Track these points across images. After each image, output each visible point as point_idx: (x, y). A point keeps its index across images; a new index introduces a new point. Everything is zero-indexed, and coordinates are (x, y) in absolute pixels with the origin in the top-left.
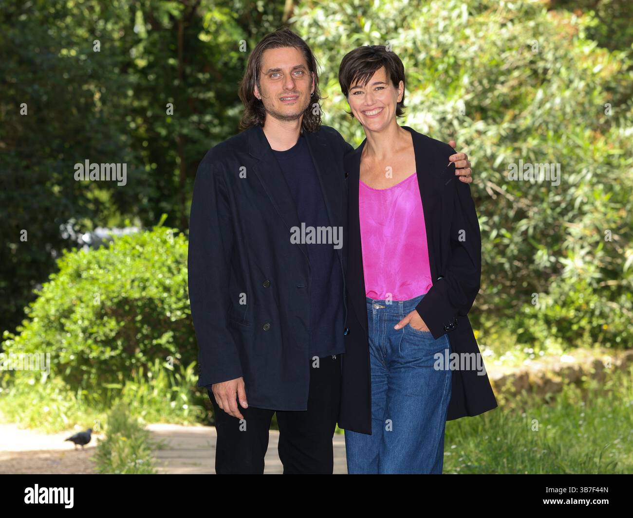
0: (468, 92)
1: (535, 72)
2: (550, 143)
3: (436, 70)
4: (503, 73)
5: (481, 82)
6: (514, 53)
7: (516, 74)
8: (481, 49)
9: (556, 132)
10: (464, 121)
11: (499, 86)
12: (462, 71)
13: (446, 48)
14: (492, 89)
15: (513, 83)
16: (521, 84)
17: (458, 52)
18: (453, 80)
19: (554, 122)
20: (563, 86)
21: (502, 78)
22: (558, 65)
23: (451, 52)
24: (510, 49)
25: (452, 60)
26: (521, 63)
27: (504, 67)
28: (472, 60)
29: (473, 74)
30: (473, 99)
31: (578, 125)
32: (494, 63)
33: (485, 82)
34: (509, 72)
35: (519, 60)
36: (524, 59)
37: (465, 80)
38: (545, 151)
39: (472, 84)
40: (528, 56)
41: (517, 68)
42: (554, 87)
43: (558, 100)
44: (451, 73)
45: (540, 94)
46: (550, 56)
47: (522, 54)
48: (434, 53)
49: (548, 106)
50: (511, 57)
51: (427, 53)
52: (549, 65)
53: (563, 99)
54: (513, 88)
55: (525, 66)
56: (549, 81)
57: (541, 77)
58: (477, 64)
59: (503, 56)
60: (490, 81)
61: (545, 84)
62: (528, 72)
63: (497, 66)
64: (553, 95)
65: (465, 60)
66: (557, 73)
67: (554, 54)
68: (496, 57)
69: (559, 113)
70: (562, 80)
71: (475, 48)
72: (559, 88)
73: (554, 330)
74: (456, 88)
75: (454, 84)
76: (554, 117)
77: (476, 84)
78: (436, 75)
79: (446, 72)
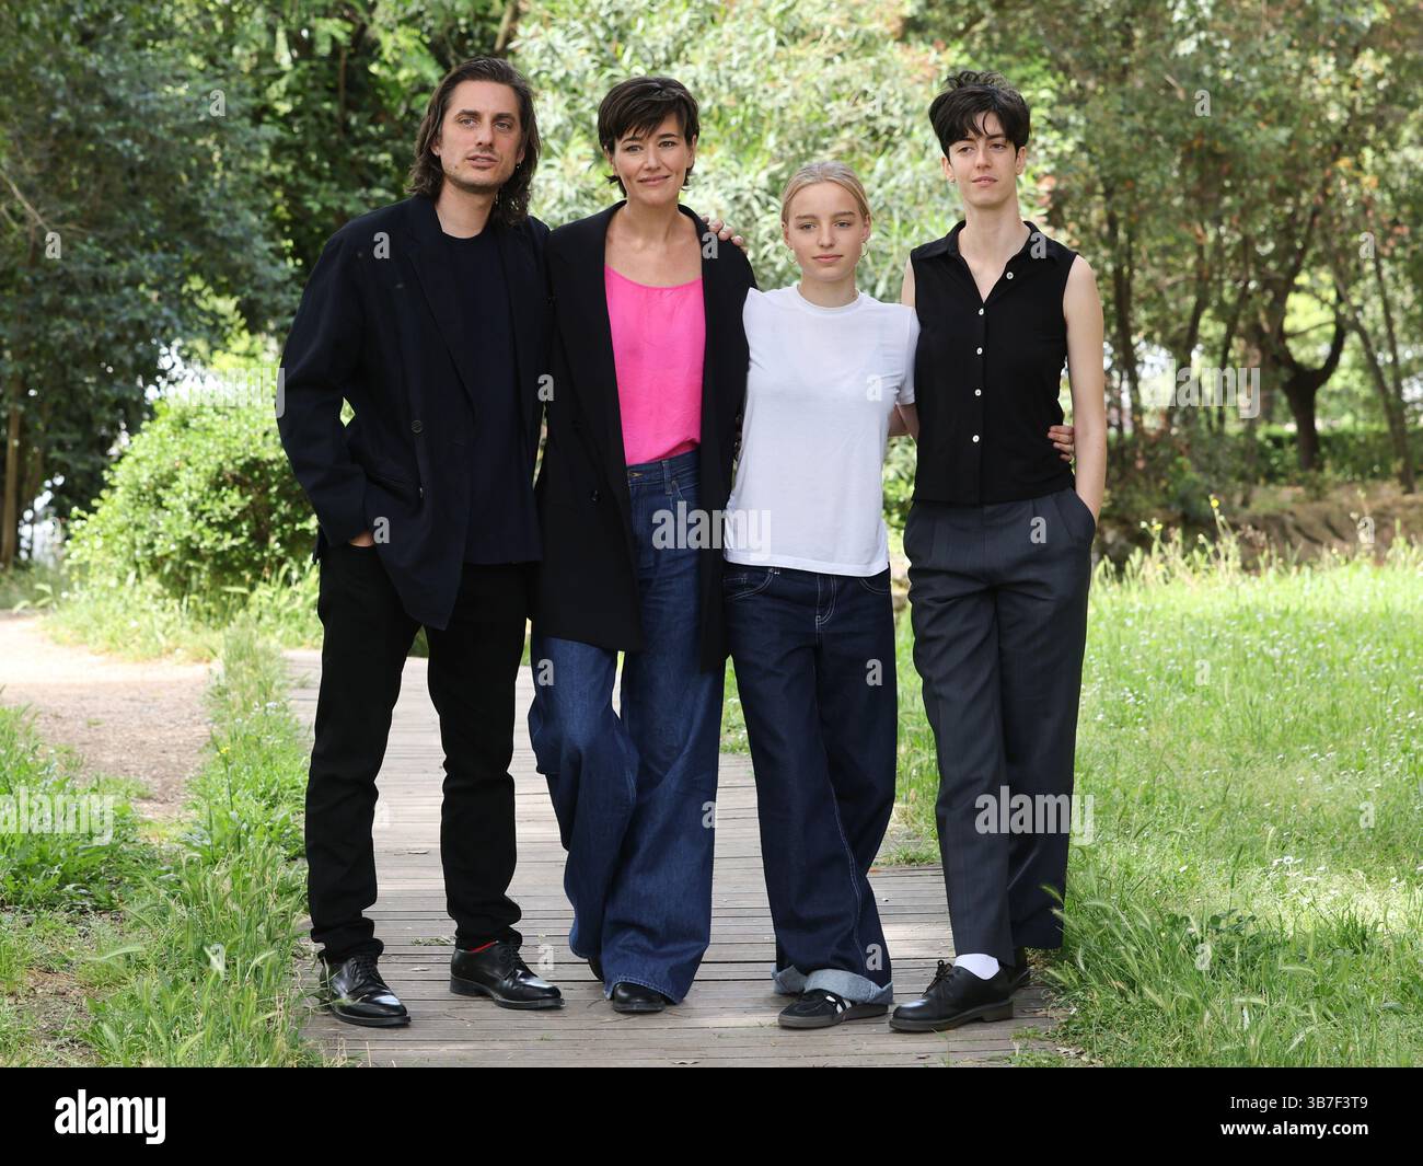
0: (774, 160)
1: (875, 134)
2: (894, 238)
3: (727, 125)
4: (824, 133)
5: (792, 145)
6: (844, 102)
7: (846, 134)
8: (796, 97)
9: (903, 222)
10: (768, 204)
11: (820, 152)
12: (766, 126)
13: (741, 92)
14: (809, 155)
15: (842, 146)
16: (852, 150)
17: (760, 99)
18: (751, 142)
19: (901, 209)
20: (915, 154)
21: (825, 140)
22: (909, 121)
23: (749, 99)
24: (838, 97)
25: (751, 111)
26: (853, 118)
27: (828, 124)
28: (781, 110)
29: (781, 132)
30: (781, 171)
31: (937, 212)
32: (814, 117)
33: (799, 144)
34: (835, 130)
35: (849, 114)
36: (859, 111)
37: (771, 141)
38: (887, 250)
39: (779, 146)
41: (849, 125)
42: (903, 157)
43: (908, 174)
44: (750, 130)
45: (881, 164)
46: (896, 110)
47: (855, 105)
48: (723, 100)
49: (893, 182)
50: (839, 110)
51: (714, 100)
52: (896, 122)
53: (915, 173)
55: (860, 122)
56: (896, 146)
57: (885, 138)
58: (789, 115)
59: (828, 107)
60: (805, 144)
61: (890, 149)
62: (864, 132)
63: (818, 120)
64: (901, 167)
65: (771, 112)
66: (908, 135)
67: (902, 107)
68: (818, 109)
69: (908, 194)
70: (916, 145)
71: (787, 93)
72: (910, 156)
73: (896, 517)
74: (755, 153)
75: (756, 145)
76: (901, 199)
77: (786, 147)
78: (727, 132)
79: (742, 129)
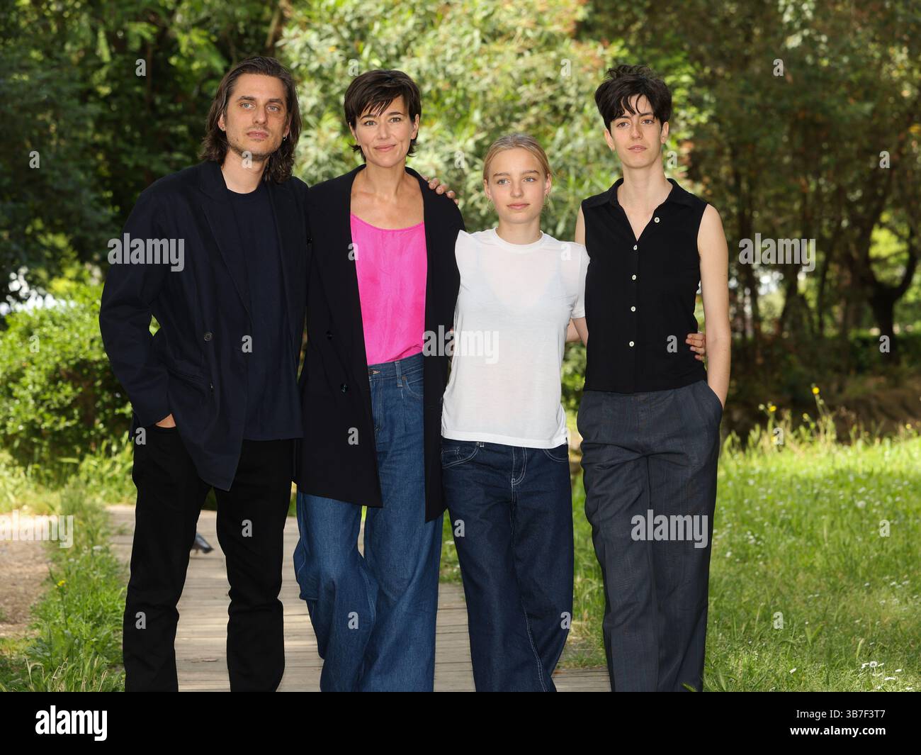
0: (479, 130)
1: (555, 110)
2: (571, 190)
3: (443, 104)
4: (518, 110)
5: (493, 119)
6: (532, 86)
7: (534, 110)
8: (495, 82)
9: (577, 177)
10: (475, 164)
11: (514, 124)
12: (473, 104)
13: (454, 80)
14: (506, 127)
15: (531, 120)
16: (538, 123)
17: (468, 84)
18: (462, 117)
19: (575, 167)
20: (587, 126)
21: (518, 115)
22: (581, 100)
23: (460, 84)
24: (528, 82)
25: (461, 93)
26: (539, 99)
27: (519, 103)
28: (484, 93)
29: (484, 109)
30: (484, 139)
31: (603, 169)
32: (509, 98)
33: (498, 119)
34: (525, 108)
35: (537, 95)
36: (544, 93)
37: (476, 116)
38: (565, 199)
39: (483, 120)
40: (548, 90)
41: (535, 103)
42: (577, 127)
43: (580, 141)
44: (460, 108)
45: (560, 133)
46: (572, 92)
47: (540, 87)
48: (441, 85)
49: (569, 147)
50: (528, 92)
51: (433, 85)
52: (572, 101)
53: (586, 140)
54: (529, 126)
55: (545, 101)
56: (571, 119)
57: (563, 113)
58: (490, 96)
59: (520, 89)
60: (503, 118)
61: (567, 121)
62: (547, 109)
63: (513, 100)
64: (575, 135)
65: (477, 94)
66: (580, 110)
67: (577, 90)
68: (512, 92)
69: (581, 156)
70: (587, 119)
71: (488, 80)
72: (583, 128)
73: (573, 402)
74: (465, 125)
75: (465, 120)
76: (576, 159)
77: (488, 121)
78: (443, 110)
79: (455, 106)
